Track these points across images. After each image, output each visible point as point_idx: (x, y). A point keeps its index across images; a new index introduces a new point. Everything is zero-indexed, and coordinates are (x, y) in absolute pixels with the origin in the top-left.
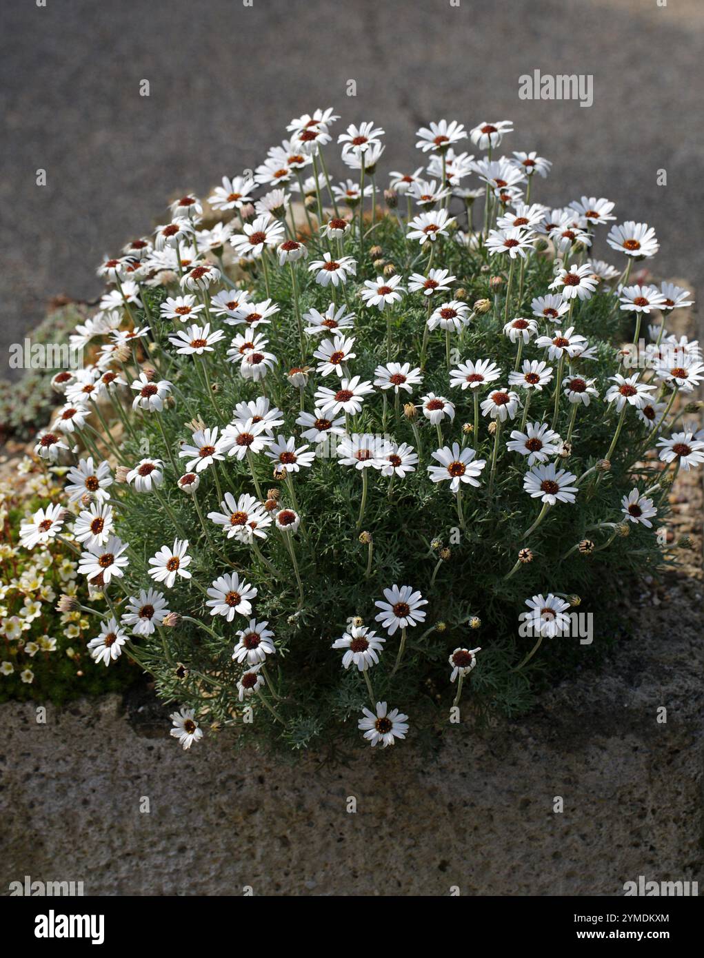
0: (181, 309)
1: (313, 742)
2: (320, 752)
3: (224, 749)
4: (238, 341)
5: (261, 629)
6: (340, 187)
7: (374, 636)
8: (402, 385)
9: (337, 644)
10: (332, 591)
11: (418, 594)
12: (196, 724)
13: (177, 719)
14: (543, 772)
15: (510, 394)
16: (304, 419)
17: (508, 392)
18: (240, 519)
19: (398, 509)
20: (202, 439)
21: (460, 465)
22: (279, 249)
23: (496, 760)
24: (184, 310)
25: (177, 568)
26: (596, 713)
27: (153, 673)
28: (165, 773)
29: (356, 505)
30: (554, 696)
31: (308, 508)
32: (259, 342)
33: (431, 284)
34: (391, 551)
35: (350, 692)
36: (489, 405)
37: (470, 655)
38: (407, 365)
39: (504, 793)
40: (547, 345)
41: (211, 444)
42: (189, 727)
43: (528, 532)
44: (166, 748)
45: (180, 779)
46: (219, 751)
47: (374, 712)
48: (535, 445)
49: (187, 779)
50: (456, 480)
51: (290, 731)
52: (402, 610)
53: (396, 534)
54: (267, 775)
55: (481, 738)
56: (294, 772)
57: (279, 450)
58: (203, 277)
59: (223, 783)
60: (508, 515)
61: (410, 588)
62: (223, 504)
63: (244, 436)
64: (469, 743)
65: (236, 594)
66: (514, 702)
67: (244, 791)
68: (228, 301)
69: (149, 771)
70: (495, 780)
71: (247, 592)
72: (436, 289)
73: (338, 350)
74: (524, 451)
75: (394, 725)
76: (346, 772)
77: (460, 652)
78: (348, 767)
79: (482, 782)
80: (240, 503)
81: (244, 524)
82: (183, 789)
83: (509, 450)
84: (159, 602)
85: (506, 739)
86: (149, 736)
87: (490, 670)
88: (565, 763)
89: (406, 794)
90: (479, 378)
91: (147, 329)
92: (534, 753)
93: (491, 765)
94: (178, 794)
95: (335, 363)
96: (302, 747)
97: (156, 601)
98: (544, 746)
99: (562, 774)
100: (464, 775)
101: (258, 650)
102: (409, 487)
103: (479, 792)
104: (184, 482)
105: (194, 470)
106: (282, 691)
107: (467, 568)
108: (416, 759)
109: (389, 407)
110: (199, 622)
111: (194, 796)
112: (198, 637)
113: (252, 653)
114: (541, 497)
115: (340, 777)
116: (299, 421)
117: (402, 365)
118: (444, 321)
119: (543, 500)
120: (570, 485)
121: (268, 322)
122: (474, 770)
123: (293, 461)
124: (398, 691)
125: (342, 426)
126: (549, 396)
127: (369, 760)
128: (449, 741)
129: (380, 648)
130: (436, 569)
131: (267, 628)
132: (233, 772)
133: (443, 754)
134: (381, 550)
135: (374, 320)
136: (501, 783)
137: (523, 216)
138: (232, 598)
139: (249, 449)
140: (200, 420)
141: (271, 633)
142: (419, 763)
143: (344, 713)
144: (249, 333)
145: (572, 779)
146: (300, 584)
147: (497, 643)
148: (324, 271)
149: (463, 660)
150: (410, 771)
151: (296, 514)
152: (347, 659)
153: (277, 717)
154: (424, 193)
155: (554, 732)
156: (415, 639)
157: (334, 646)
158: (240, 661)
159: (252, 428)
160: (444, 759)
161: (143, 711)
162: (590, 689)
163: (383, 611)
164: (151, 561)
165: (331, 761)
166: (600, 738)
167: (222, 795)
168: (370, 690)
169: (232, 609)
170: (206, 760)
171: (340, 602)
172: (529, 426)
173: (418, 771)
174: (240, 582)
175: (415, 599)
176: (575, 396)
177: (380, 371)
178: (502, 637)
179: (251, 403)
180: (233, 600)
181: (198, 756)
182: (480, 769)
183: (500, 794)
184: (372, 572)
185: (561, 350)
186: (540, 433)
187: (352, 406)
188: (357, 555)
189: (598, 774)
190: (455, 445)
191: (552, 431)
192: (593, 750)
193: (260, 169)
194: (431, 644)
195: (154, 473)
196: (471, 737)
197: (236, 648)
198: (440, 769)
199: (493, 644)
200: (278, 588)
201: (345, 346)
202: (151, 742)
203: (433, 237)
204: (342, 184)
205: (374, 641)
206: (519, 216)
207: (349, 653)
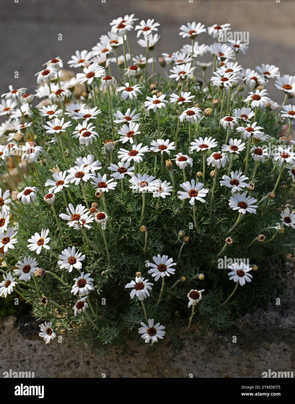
0: (49, 112)
1: (114, 341)
2: (119, 348)
3: (69, 346)
4: (79, 127)
5: (86, 277)
6: (136, 58)
7: (148, 282)
8: (165, 150)
9: (128, 286)
10: (126, 260)
11: (171, 260)
12: (52, 330)
13: (43, 328)
14: (236, 361)
15: (222, 154)
16: (113, 167)
17: (221, 153)
18: (77, 217)
19: (161, 216)
20: (58, 177)
21: (195, 191)
22: (102, 80)
23: (211, 354)
24: (51, 113)
25: (43, 244)
26: (264, 330)
27: (31, 303)
28: (38, 359)
29: (139, 213)
30: (242, 321)
31: (114, 215)
32: (90, 127)
33: (182, 99)
34: (157, 238)
35: (134, 314)
36: (211, 159)
37: (199, 293)
38: (168, 141)
39: (215, 373)
40: (242, 131)
41: (62, 180)
42: (49, 332)
43: (231, 230)
44: (39, 345)
45: (46, 362)
46: (66, 347)
47: (147, 324)
48: (235, 182)
49: (49, 362)
50: (193, 199)
51: (102, 334)
52: (162, 268)
53: (160, 229)
54: (91, 361)
55: (204, 343)
56: (105, 359)
57: (98, 181)
58: (61, 94)
59: (68, 364)
60: (220, 220)
61: (167, 257)
62: (67, 209)
63: (79, 173)
64: (197, 345)
65: (74, 258)
66: (221, 322)
67: (79, 369)
68: (75, 109)
69: (30, 357)
70: (210, 365)
71: (80, 257)
72: (184, 102)
73: (131, 130)
74: (230, 186)
75: (157, 332)
76: (132, 360)
77: (193, 292)
78: (134, 357)
79: (204, 366)
80: (77, 209)
81: (78, 220)
82: (47, 367)
83: (221, 185)
84: (33, 263)
85: (217, 344)
86: (30, 339)
87: (209, 305)
88: (248, 357)
89: (164, 372)
90: (206, 146)
91: (31, 123)
92: (231, 351)
93: (209, 357)
94: (44, 370)
95: (129, 137)
96: (108, 343)
97: (32, 263)
98: (237, 347)
99: (246, 363)
100: (194, 362)
101: (85, 288)
102: (167, 204)
103: (202, 371)
104: (47, 197)
105: (53, 192)
106: (98, 313)
107: (198, 250)
108: (169, 353)
109: (158, 163)
110: (54, 275)
111: (53, 371)
112: (55, 284)
113: (81, 290)
114: (238, 210)
115: (130, 362)
116: (109, 168)
117: (165, 141)
118: (188, 117)
119: (239, 211)
120: (254, 204)
121: (95, 118)
122: (200, 360)
123: (105, 186)
124: (160, 314)
125: (132, 171)
126: (242, 161)
127: (144, 353)
128: (187, 344)
129: (151, 288)
130: (181, 249)
131: (90, 277)
132: (73, 359)
133: (183, 351)
134: (152, 237)
135: (151, 120)
136: (214, 367)
137: (231, 68)
138: (72, 260)
139: (81, 180)
140: (58, 168)
141: (92, 280)
142: (171, 356)
143: (131, 326)
144: (85, 124)
145: (251, 365)
146: (109, 256)
147: (213, 292)
148: (125, 92)
149: (195, 296)
150: (166, 359)
151: (106, 215)
152: (132, 294)
153: (95, 327)
154: (179, 59)
155: (242, 340)
156: (170, 287)
157: (126, 287)
158: (75, 294)
159: (83, 169)
160: (184, 354)
161: (27, 325)
162: (261, 317)
163: (152, 268)
164: (29, 240)
165: (125, 354)
166: (267, 344)
167: (68, 371)
168: (145, 313)
169: (72, 266)
170: (60, 352)
171: (130, 265)
172: (232, 173)
173: (170, 360)
174: (76, 252)
175: (169, 262)
176: (256, 157)
177: (153, 143)
178: (215, 289)
179: (85, 158)
180: (72, 261)
181: (56, 350)
182: (203, 360)
183: (213, 372)
184: (147, 249)
185: (250, 133)
186: (238, 177)
187: (137, 158)
188: (139, 240)
189: (265, 363)
190: (193, 181)
191: (244, 176)
192: (263, 350)
193: (95, 48)
194: (177, 290)
195: (32, 194)
196: (198, 342)
197: (73, 287)
198: (182, 359)
199: (211, 292)
200: (97, 256)
201: (135, 128)
202: (31, 342)
203: (183, 77)
204: (137, 57)
205: (147, 285)
206: (228, 68)
207: (134, 290)
